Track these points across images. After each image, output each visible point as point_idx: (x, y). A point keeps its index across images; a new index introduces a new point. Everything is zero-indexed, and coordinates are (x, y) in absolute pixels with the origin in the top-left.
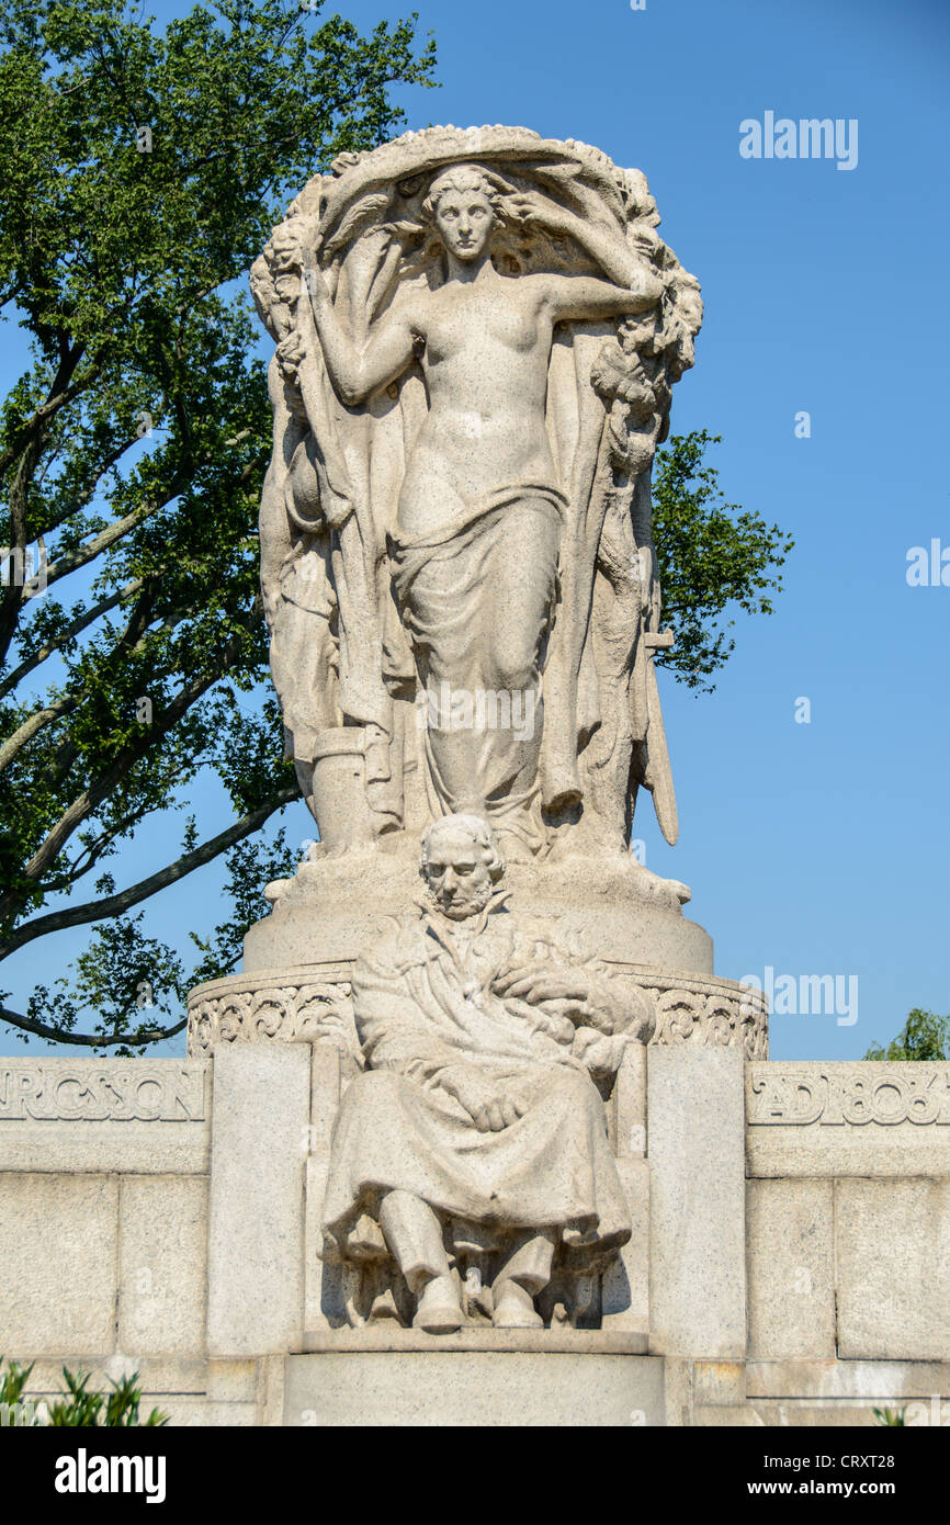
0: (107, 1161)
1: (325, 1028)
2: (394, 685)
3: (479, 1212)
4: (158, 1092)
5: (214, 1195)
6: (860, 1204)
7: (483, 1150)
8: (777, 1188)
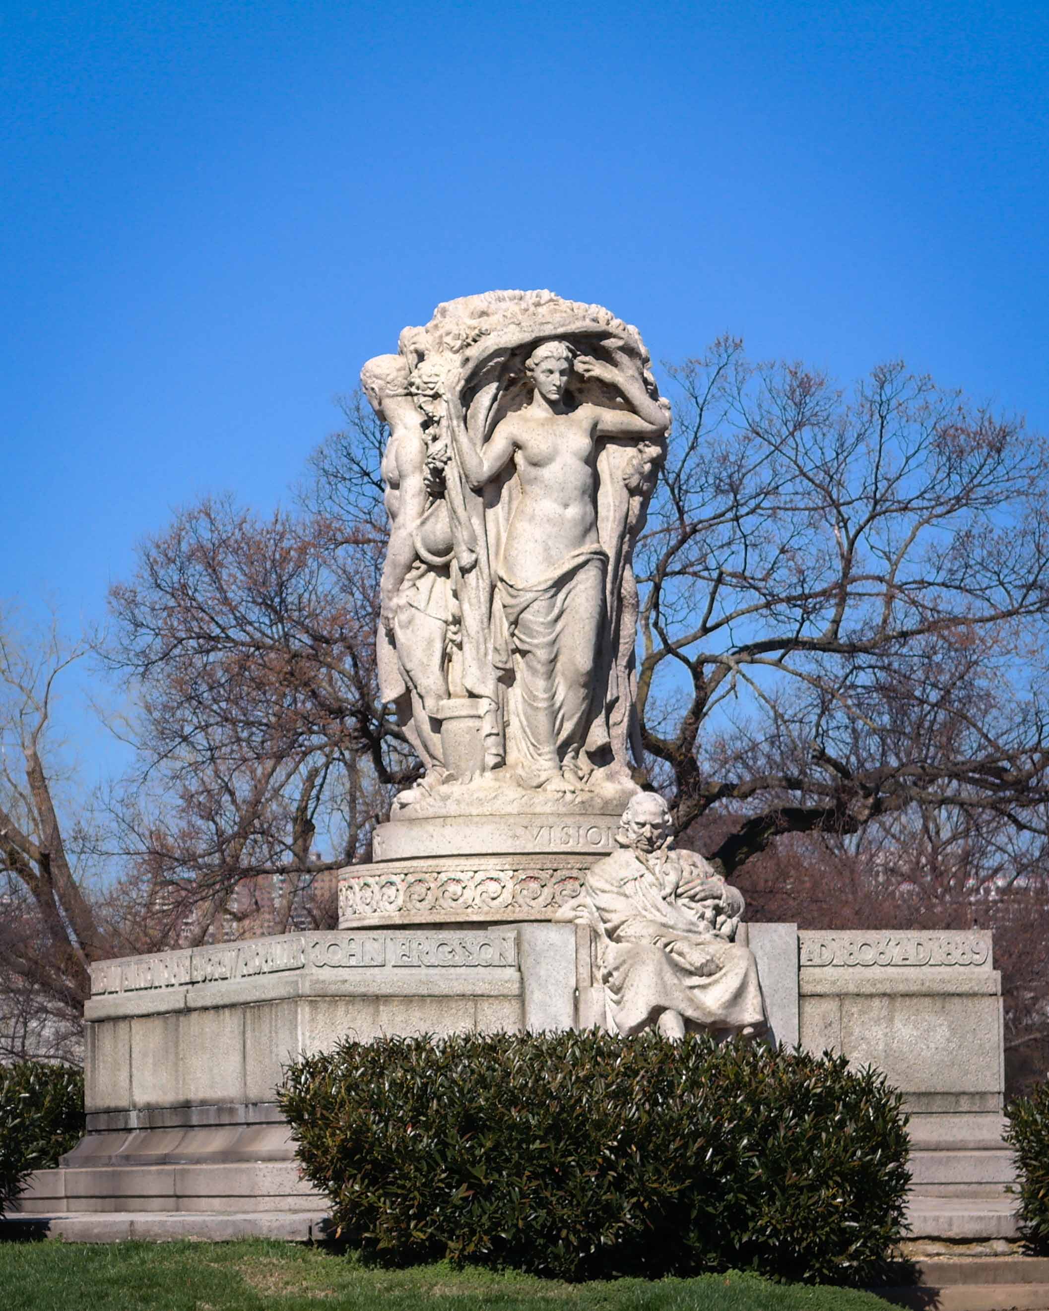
0: (468, 989)
1: (578, 914)
2: (501, 673)
3: (709, 1020)
4: (491, 950)
5: (528, 1009)
6: (854, 1010)
7: (703, 987)
8: (813, 1001)
